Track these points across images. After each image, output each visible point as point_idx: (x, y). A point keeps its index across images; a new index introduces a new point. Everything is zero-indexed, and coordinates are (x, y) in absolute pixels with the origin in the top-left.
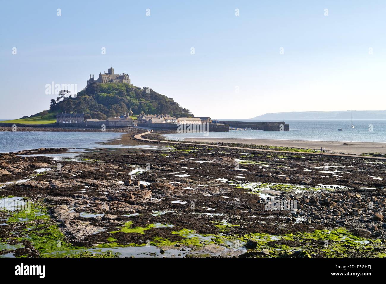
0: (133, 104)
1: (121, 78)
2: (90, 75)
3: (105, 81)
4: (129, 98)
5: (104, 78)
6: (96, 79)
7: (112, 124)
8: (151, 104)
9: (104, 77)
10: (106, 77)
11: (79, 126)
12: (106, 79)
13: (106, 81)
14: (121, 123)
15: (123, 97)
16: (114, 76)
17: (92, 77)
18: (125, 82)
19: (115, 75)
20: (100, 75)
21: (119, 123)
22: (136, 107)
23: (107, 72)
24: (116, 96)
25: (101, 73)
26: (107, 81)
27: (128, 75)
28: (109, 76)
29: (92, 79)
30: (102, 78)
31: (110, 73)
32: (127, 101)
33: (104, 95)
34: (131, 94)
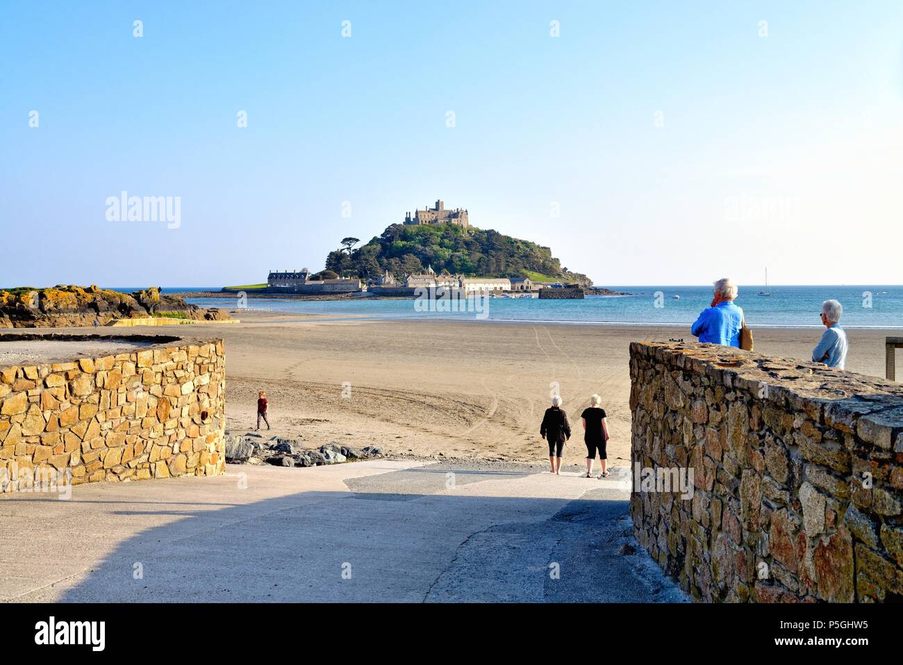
0: (437, 257)
1: (455, 215)
2: (407, 213)
3: (424, 223)
4: (436, 247)
5: (423, 217)
8: (467, 257)
9: (422, 215)
10: (426, 215)
12: (426, 218)
15: (427, 248)
16: (444, 213)
17: (408, 216)
18: (456, 223)
19: (446, 211)
20: (417, 213)
22: (442, 261)
23: (434, 207)
24: (417, 245)
25: (419, 210)
26: (427, 221)
27: (466, 211)
28: (433, 213)
29: (408, 219)
30: (419, 217)
31: (437, 209)
32: (432, 252)
33: (401, 243)
34: (446, 241)
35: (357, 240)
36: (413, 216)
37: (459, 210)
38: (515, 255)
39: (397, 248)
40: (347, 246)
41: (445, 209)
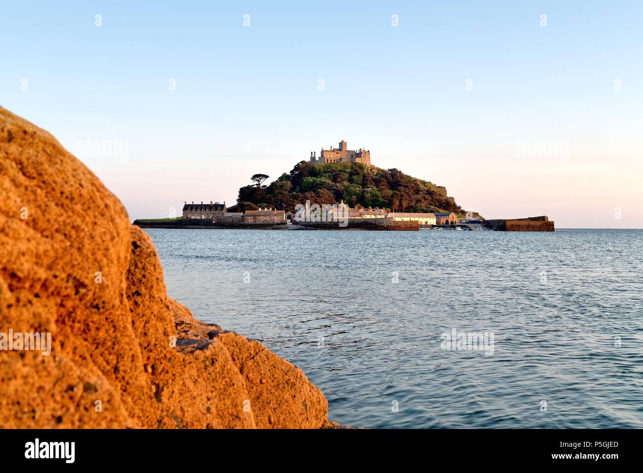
1: (359, 155)
2: (312, 153)
3: (329, 161)
4: (346, 183)
5: (328, 156)
6: (317, 159)
7: (250, 221)
9: (328, 154)
10: (331, 154)
11: (204, 223)
12: (333, 157)
13: (331, 160)
14: (265, 218)
15: (338, 184)
16: (347, 153)
17: (313, 156)
18: (360, 162)
19: (349, 151)
20: (322, 152)
21: (261, 218)
22: (354, 196)
24: (327, 181)
25: (324, 149)
26: (333, 160)
27: (369, 152)
28: (337, 153)
29: (313, 159)
30: (325, 156)
31: (340, 150)
32: (343, 188)
33: (310, 179)
34: (355, 177)
35: (267, 177)
36: (318, 156)
37: (362, 150)
38: (420, 192)
39: (308, 183)
40: (257, 182)
41: (348, 149)
